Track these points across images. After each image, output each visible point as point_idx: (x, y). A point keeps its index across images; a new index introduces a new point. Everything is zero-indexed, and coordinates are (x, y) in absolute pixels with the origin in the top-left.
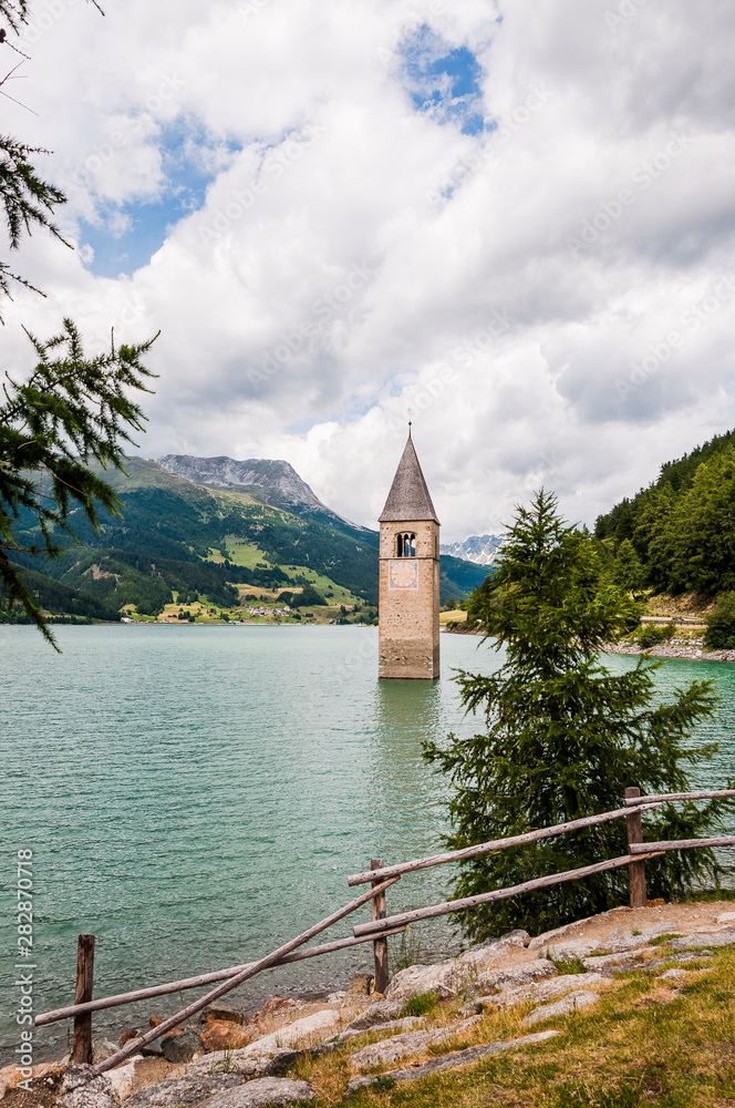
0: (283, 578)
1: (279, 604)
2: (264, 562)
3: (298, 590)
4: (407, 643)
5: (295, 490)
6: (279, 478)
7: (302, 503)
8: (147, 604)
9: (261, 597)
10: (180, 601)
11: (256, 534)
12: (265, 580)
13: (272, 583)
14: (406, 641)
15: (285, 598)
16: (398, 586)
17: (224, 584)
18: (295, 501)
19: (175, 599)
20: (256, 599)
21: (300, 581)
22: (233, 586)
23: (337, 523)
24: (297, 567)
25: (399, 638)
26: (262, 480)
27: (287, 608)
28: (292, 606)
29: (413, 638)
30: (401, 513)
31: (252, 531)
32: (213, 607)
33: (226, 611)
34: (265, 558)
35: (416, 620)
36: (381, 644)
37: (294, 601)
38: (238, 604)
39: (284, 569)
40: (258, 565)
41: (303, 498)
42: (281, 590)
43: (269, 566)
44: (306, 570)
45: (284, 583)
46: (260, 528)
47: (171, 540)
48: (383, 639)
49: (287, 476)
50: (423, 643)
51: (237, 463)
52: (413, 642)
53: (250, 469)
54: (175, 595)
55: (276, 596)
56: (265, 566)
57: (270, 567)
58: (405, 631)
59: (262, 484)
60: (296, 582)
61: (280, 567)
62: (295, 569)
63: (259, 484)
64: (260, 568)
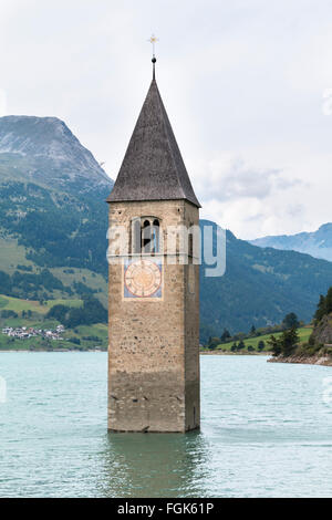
0: (55, 284)
1: (48, 322)
2: (29, 263)
3: (76, 302)
4: (148, 377)
5: (71, 159)
6: (48, 141)
7: (82, 178)
9: (24, 313)
11: (16, 222)
12: (30, 289)
13: (39, 293)
14: (146, 374)
15: (57, 313)
16: (134, 296)
18: (72, 176)
20: (16, 316)
21: (81, 289)
24: (75, 269)
25: (137, 370)
27: (60, 328)
28: (68, 325)
29: (157, 369)
30: (139, 190)
31: (9, 219)
34: (29, 257)
35: (160, 344)
36: (111, 379)
37: (71, 318)
39: (57, 272)
40: (19, 267)
42: (51, 303)
43: (34, 269)
45: (57, 292)
46: (21, 214)
48: (114, 370)
50: (171, 376)
52: (157, 374)
53: (8, 130)
55: (44, 310)
56: (30, 269)
57: (36, 271)
58: (146, 360)
59: (24, 151)
60: (74, 290)
61: (51, 270)
62: (72, 272)
63: (19, 152)
64: (21, 272)
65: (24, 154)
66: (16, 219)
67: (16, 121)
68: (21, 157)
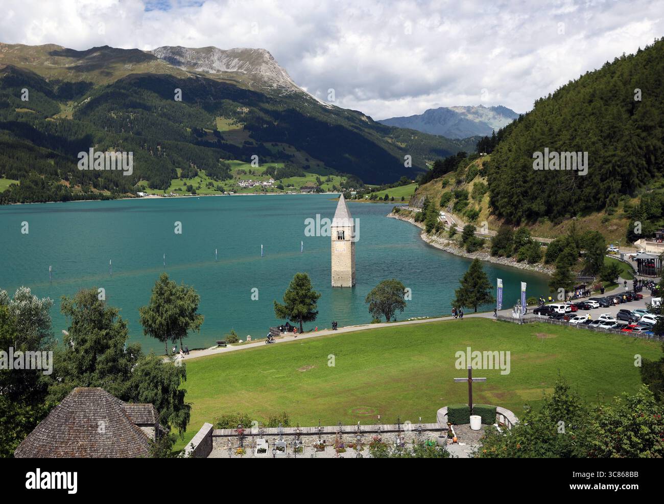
1: (265, 177)
2: (251, 140)
4: (342, 272)
6: (260, 64)
7: (281, 87)
8: (157, 180)
9: (250, 172)
10: (183, 176)
11: (243, 115)
15: (270, 171)
17: (218, 161)
18: (275, 85)
19: (179, 175)
20: (246, 173)
22: (227, 162)
23: (311, 103)
24: (278, 143)
26: (245, 67)
27: (271, 180)
28: (276, 179)
29: (344, 270)
31: (239, 113)
32: (210, 181)
33: (220, 184)
34: (251, 136)
35: (345, 264)
37: (278, 174)
38: (231, 177)
41: (281, 83)
42: (266, 165)
43: (254, 143)
44: (285, 145)
47: (171, 123)
49: (267, 63)
50: (348, 271)
51: (223, 52)
53: (235, 57)
54: (179, 171)
56: (252, 143)
57: (256, 145)
59: (245, 70)
60: (278, 156)
61: (264, 144)
62: (277, 145)
63: (243, 71)
64: (247, 145)
65: (245, 72)
66: (242, 114)
67: (240, 51)
68: (244, 74)
